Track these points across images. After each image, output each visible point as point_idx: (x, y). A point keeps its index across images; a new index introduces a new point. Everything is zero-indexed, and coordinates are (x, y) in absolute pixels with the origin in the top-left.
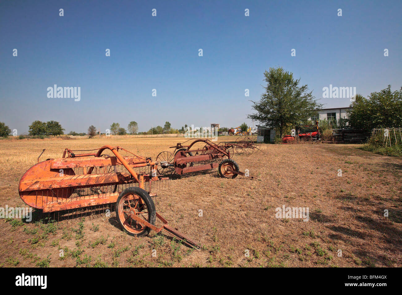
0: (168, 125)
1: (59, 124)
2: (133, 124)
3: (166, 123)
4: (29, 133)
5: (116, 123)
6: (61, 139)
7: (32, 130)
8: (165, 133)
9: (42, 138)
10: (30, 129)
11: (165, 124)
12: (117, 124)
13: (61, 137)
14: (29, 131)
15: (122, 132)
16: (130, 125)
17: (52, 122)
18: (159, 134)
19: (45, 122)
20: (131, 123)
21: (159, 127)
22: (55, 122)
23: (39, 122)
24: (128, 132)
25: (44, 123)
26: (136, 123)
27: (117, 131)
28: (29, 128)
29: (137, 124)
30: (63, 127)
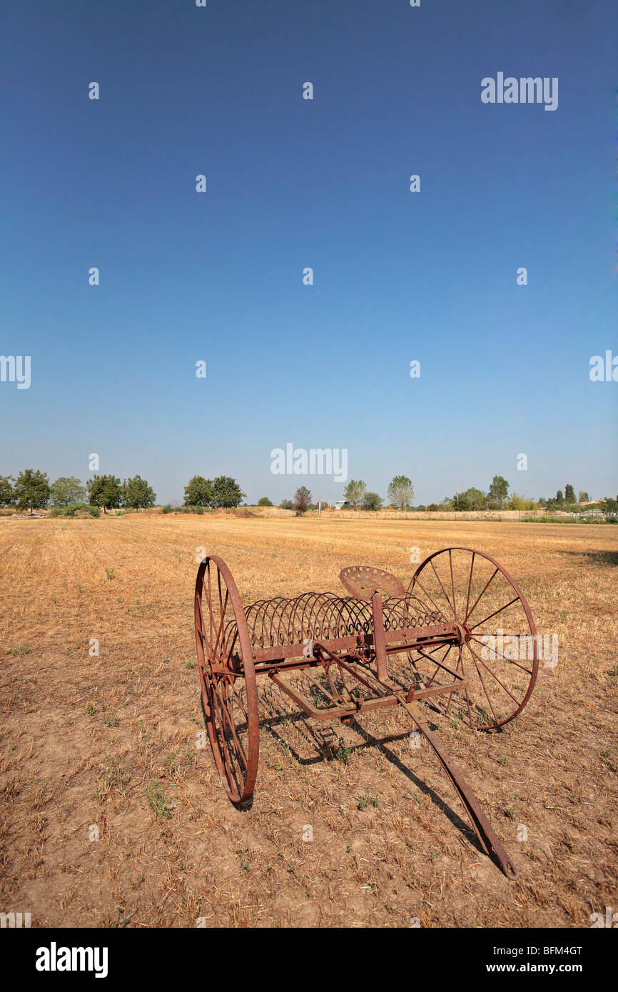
0: (500, 486)
1: (236, 483)
2: (402, 482)
3: (495, 479)
4: (184, 502)
5: (357, 480)
6: (234, 516)
7: (188, 495)
8: (492, 508)
9: (200, 513)
10: (186, 493)
11: (491, 482)
12: (360, 482)
13: (234, 513)
14: (185, 498)
15: (372, 504)
16: (393, 486)
17: (223, 479)
18: (473, 510)
19: (211, 480)
20: (396, 480)
21: (472, 491)
22: (228, 479)
23: (201, 478)
24: (386, 502)
25: (209, 482)
26: (407, 480)
27: (361, 500)
28: (184, 491)
29: (410, 482)
30: (243, 489)
